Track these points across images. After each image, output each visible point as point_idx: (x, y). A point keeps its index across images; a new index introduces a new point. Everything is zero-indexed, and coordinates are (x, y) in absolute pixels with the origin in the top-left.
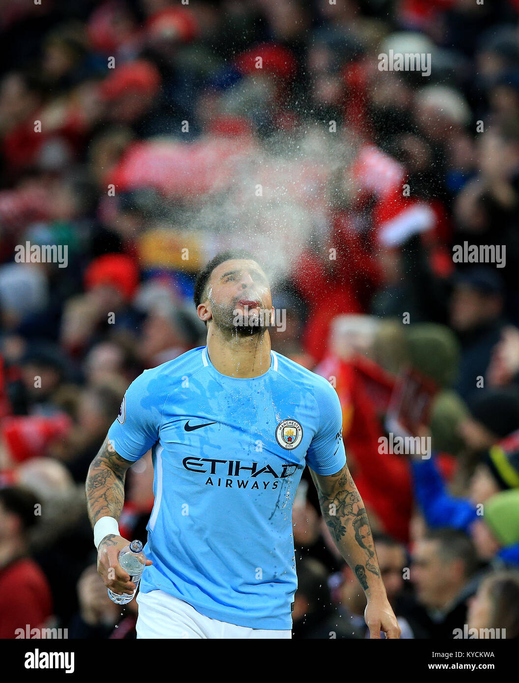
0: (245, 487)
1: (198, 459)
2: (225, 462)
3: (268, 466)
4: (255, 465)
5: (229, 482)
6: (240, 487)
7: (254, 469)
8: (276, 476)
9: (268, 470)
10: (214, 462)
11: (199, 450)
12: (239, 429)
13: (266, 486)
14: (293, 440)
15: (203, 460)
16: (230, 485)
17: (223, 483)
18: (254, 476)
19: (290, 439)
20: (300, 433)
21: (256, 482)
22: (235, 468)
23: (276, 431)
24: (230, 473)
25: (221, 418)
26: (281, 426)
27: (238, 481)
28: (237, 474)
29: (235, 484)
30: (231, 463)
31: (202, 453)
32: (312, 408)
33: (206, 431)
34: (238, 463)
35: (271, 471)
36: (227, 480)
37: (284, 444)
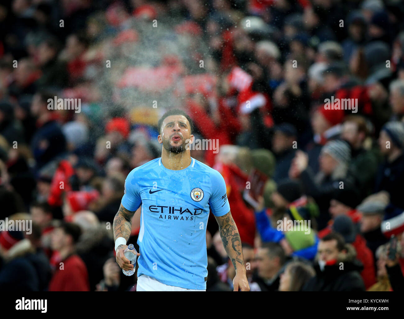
0: (177, 219)
1: (155, 206)
2: (167, 207)
3: (187, 209)
4: (181, 208)
5: (170, 217)
6: (175, 219)
7: (181, 210)
8: (192, 214)
9: (187, 211)
10: (162, 207)
11: (155, 202)
12: (174, 192)
13: (187, 219)
14: (199, 197)
15: (158, 206)
16: (170, 218)
17: (167, 217)
18: (181, 214)
19: (197, 197)
20: (202, 194)
21: (182, 217)
22: (172, 210)
23: (191, 193)
24: (170, 213)
25: (166, 187)
26: (193, 191)
27: (174, 216)
28: (173, 213)
29: (172, 218)
30: (170, 208)
31: (157, 203)
32: (208, 183)
33: (159, 193)
34: (173, 208)
35: (189, 211)
36: (169, 216)
37: (194, 199)
